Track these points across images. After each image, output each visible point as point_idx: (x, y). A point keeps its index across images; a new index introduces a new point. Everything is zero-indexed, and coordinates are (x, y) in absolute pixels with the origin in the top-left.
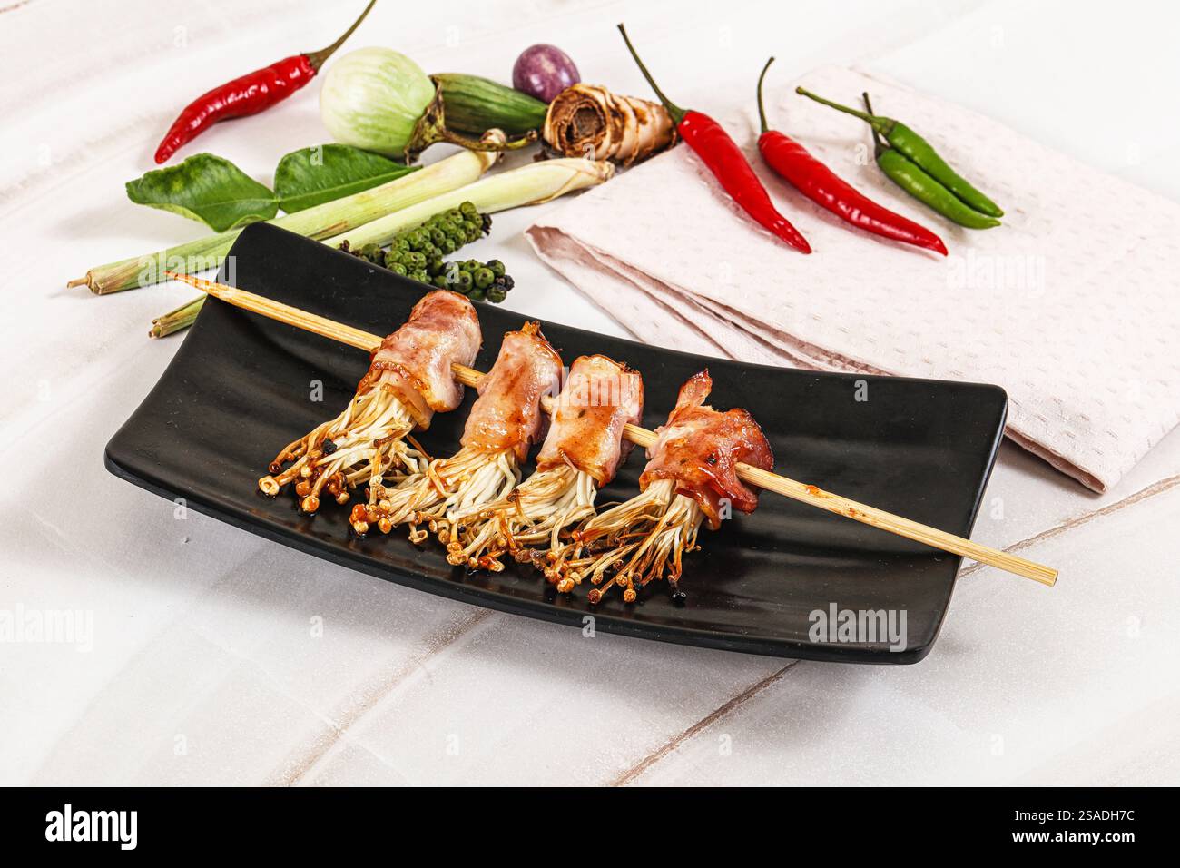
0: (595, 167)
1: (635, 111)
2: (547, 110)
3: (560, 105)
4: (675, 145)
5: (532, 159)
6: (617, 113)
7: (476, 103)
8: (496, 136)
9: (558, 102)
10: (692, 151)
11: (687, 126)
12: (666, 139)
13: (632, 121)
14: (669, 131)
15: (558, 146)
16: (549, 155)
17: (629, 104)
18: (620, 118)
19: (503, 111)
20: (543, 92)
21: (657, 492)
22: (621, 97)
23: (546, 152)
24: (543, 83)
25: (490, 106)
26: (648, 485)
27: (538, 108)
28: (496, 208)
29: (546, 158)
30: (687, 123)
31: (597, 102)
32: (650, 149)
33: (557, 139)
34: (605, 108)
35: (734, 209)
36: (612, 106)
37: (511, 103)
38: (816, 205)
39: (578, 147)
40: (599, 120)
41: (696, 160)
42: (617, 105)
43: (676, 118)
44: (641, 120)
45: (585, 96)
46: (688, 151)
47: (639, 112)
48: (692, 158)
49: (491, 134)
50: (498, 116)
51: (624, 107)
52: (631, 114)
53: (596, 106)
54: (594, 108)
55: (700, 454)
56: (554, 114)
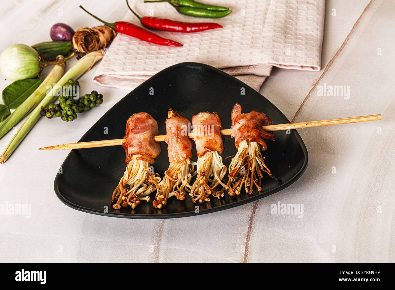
0: (99, 52)
1: (99, 30)
2: (72, 43)
3: (77, 38)
4: (116, 35)
5: (76, 60)
6: (95, 33)
7: (48, 50)
8: (60, 57)
9: (75, 38)
10: (123, 34)
11: (118, 27)
12: (112, 35)
13: (100, 34)
14: (112, 32)
15: (83, 51)
16: (81, 56)
17: (96, 29)
18: (96, 35)
19: (58, 49)
20: (65, 38)
21: (242, 146)
22: (93, 28)
23: (79, 56)
24: (63, 35)
25: (53, 49)
26: (238, 145)
27: (69, 43)
28: (76, 78)
29: (81, 58)
30: (117, 27)
31: (88, 32)
32: (109, 40)
33: (82, 49)
34: (91, 33)
35: (149, 45)
36: (92, 31)
37: (59, 45)
38: (172, 33)
39: (90, 49)
40: (91, 37)
41: (126, 36)
42: (93, 31)
43: (113, 27)
44: (103, 33)
45: (84, 32)
46: (122, 35)
47: (101, 30)
48: (125, 36)
49: (59, 58)
50: (57, 51)
51: (96, 30)
52: (99, 32)
53: (88, 34)
54: (88, 35)
55: (251, 127)
56: (77, 42)
